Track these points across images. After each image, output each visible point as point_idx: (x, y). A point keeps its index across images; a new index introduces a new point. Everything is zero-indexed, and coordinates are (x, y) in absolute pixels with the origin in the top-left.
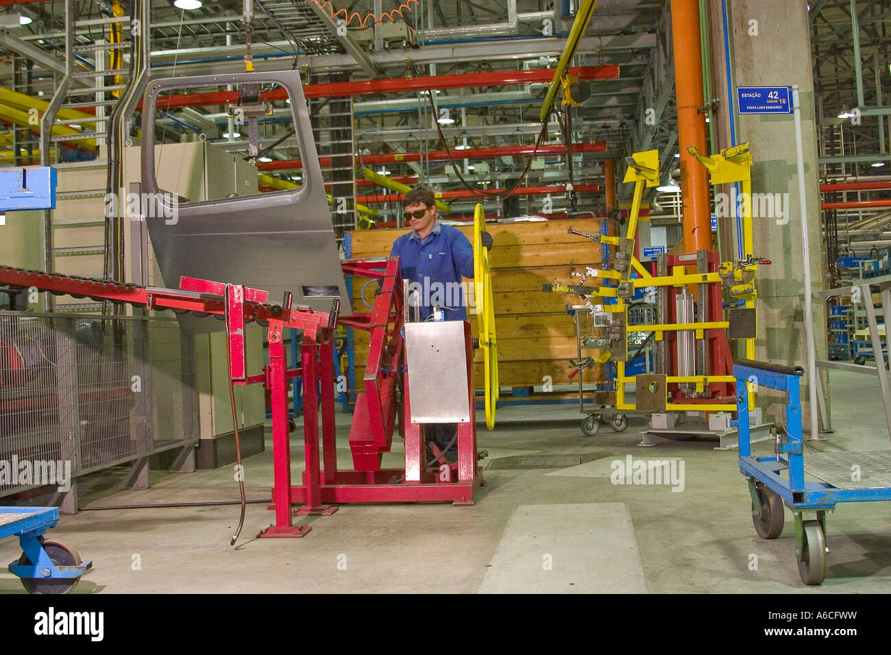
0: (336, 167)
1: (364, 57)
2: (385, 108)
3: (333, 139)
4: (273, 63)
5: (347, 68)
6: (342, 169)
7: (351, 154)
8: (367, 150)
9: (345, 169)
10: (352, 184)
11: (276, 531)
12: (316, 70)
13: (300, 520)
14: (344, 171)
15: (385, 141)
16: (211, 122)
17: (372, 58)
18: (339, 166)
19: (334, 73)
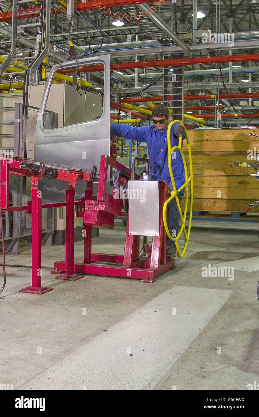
0: (174, 100)
1: (186, 47)
2: (208, 73)
3: (174, 87)
4: (145, 50)
5: (180, 52)
6: (177, 101)
7: (182, 94)
8: (204, 93)
9: (179, 101)
10: (182, 108)
11: (31, 289)
12: (166, 53)
13: (59, 281)
14: (178, 102)
15: (207, 88)
16: (128, 78)
17: (191, 47)
18: (176, 99)
19: (175, 55)
